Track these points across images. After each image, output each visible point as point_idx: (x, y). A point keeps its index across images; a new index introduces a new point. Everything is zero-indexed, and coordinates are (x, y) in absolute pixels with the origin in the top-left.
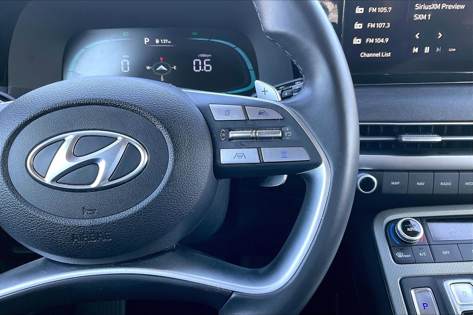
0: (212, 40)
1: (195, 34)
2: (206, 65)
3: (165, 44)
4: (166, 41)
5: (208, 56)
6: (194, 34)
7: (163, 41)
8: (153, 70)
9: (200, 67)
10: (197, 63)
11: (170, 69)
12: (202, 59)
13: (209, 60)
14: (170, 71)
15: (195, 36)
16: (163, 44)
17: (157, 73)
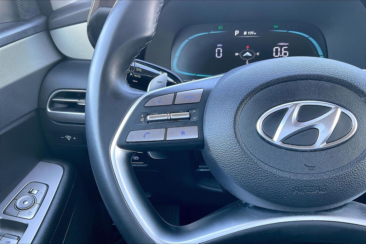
0: (289, 32)
1: (277, 27)
2: (283, 52)
3: (251, 35)
4: (252, 33)
5: (286, 44)
6: (275, 27)
7: (250, 33)
8: (241, 56)
9: (279, 53)
10: (277, 50)
11: (254, 55)
12: (281, 47)
13: (287, 48)
14: (254, 57)
15: (276, 29)
16: (250, 35)
17: (243, 58)
